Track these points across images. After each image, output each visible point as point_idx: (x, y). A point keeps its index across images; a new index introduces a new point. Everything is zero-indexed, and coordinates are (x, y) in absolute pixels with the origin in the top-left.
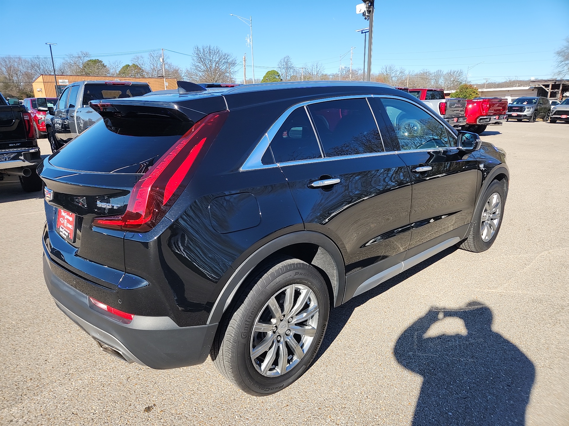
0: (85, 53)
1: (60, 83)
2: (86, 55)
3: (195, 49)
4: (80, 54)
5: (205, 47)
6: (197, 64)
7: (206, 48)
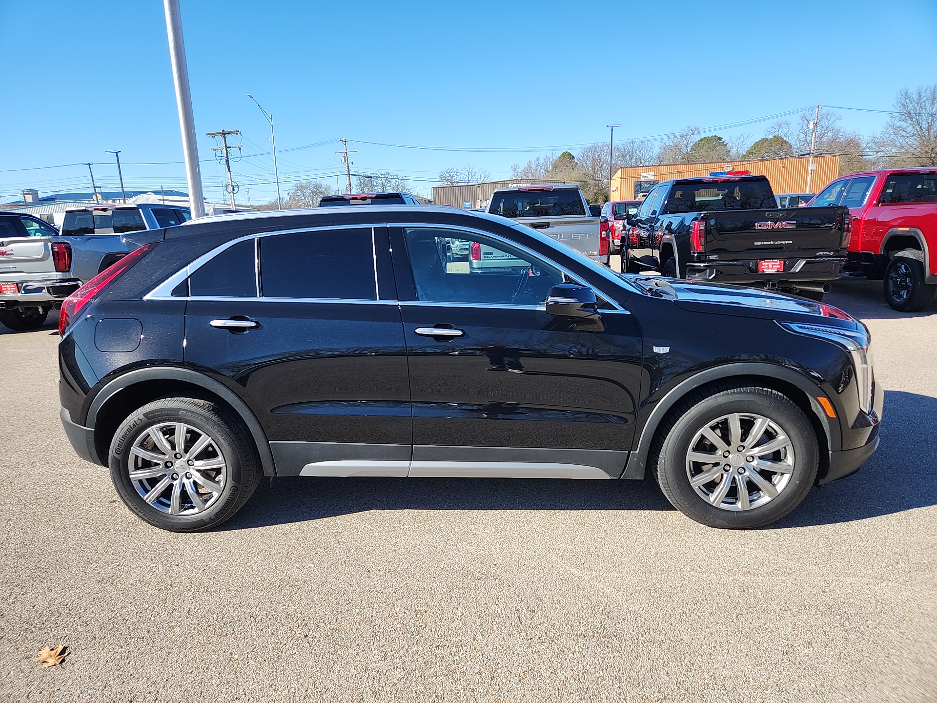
0: (694, 128)
1: (643, 177)
2: (695, 131)
3: (900, 96)
4: (686, 130)
5: (924, 89)
6: (899, 124)
7: (926, 91)
